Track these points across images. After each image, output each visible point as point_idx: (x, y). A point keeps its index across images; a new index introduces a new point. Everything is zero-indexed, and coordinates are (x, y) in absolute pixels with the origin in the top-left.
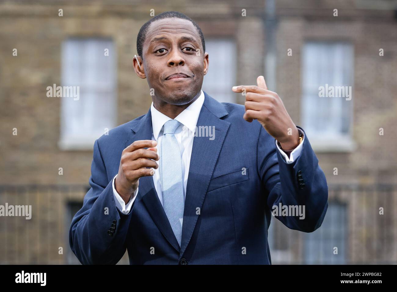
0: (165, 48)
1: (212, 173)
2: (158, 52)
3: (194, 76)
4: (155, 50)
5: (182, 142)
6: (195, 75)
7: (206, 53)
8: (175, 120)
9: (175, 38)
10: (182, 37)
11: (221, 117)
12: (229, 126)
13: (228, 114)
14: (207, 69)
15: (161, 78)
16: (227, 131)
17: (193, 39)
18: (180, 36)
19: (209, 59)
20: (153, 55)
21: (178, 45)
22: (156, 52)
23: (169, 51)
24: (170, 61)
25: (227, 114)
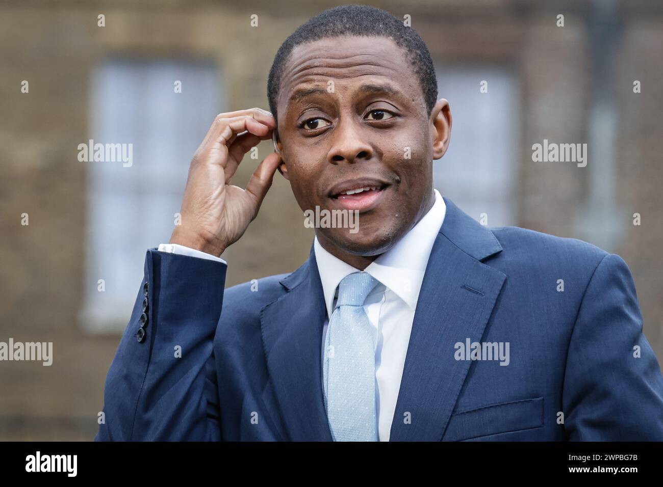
0: (324, 117)
1: (456, 398)
2: (306, 127)
3: (398, 182)
4: (300, 122)
5: (381, 322)
6: (403, 178)
7: (441, 102)
8: (365, 272)
9: (345, 88)
10: (362, 86)
11: (482, 258)
12: (502, 283)
13: (502, 249)
14: (445, 143)
15: (318, 192)
16: (496, 297)
17: (390, 90)
18: (356, 84)
19: (452, 112)
20: (298, 133)
21: (352, 107)
22: (302, 126)
23: (335, 124)
24: (333, 151)
25: (498, 249)
